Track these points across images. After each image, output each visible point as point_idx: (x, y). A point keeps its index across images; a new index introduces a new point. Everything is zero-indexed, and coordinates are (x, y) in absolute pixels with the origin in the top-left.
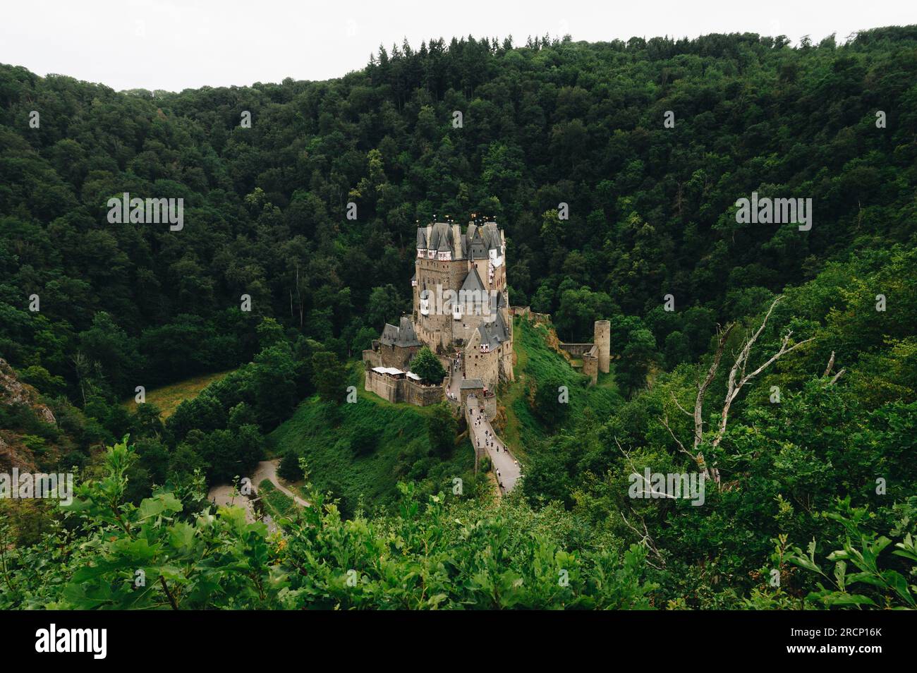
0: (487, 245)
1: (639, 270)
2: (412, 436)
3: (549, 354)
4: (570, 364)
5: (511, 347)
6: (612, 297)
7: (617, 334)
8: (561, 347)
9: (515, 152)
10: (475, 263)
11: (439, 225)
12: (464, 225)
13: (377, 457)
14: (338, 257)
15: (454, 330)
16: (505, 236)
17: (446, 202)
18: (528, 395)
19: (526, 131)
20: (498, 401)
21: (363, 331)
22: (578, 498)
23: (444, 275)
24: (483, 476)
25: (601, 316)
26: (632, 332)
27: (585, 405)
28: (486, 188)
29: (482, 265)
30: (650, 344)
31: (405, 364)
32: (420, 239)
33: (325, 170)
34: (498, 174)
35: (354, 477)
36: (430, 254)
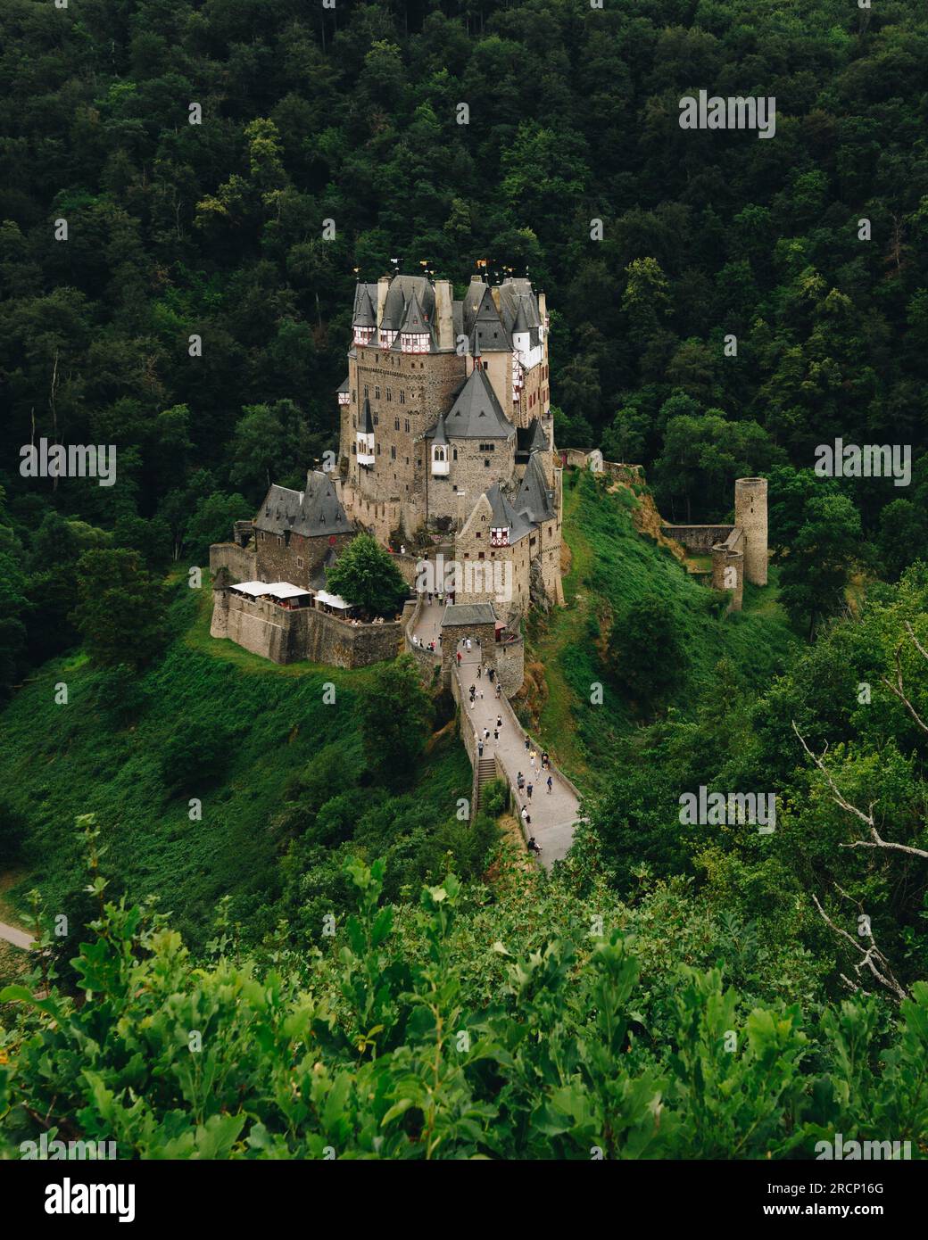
0: (510, 324)
1: (822, 379)
2: (322, 740)
3: (640, 547)
4: (685, 568)
5: (557, 533)
6: (769, 430)
7: (781, 505)
8: (664, 532)
9: (571, 144)
10: (483, 360)
11: (403, 281)
12: (460, 283)
13: (227, 797)
14: (163, 337)
15: (433, 497)
16: (549, 306)
17: (420, 234)
18: (594, 635)
19: (594, 105)
20: (527, 651)
21: (216, 502)
22: (711, 866)
23: (413, 383)
24: (489, 825)
25: (748, 470)
26: (812, 501)
27: (719, 655)
28: (509, 211)
29: (497, 365)
30: (849, 524)
31: (314, 574)
32: (360, 307)
33: (141, 151)
34: (534, 185)
35: (162, 851)
36: (384, 338)
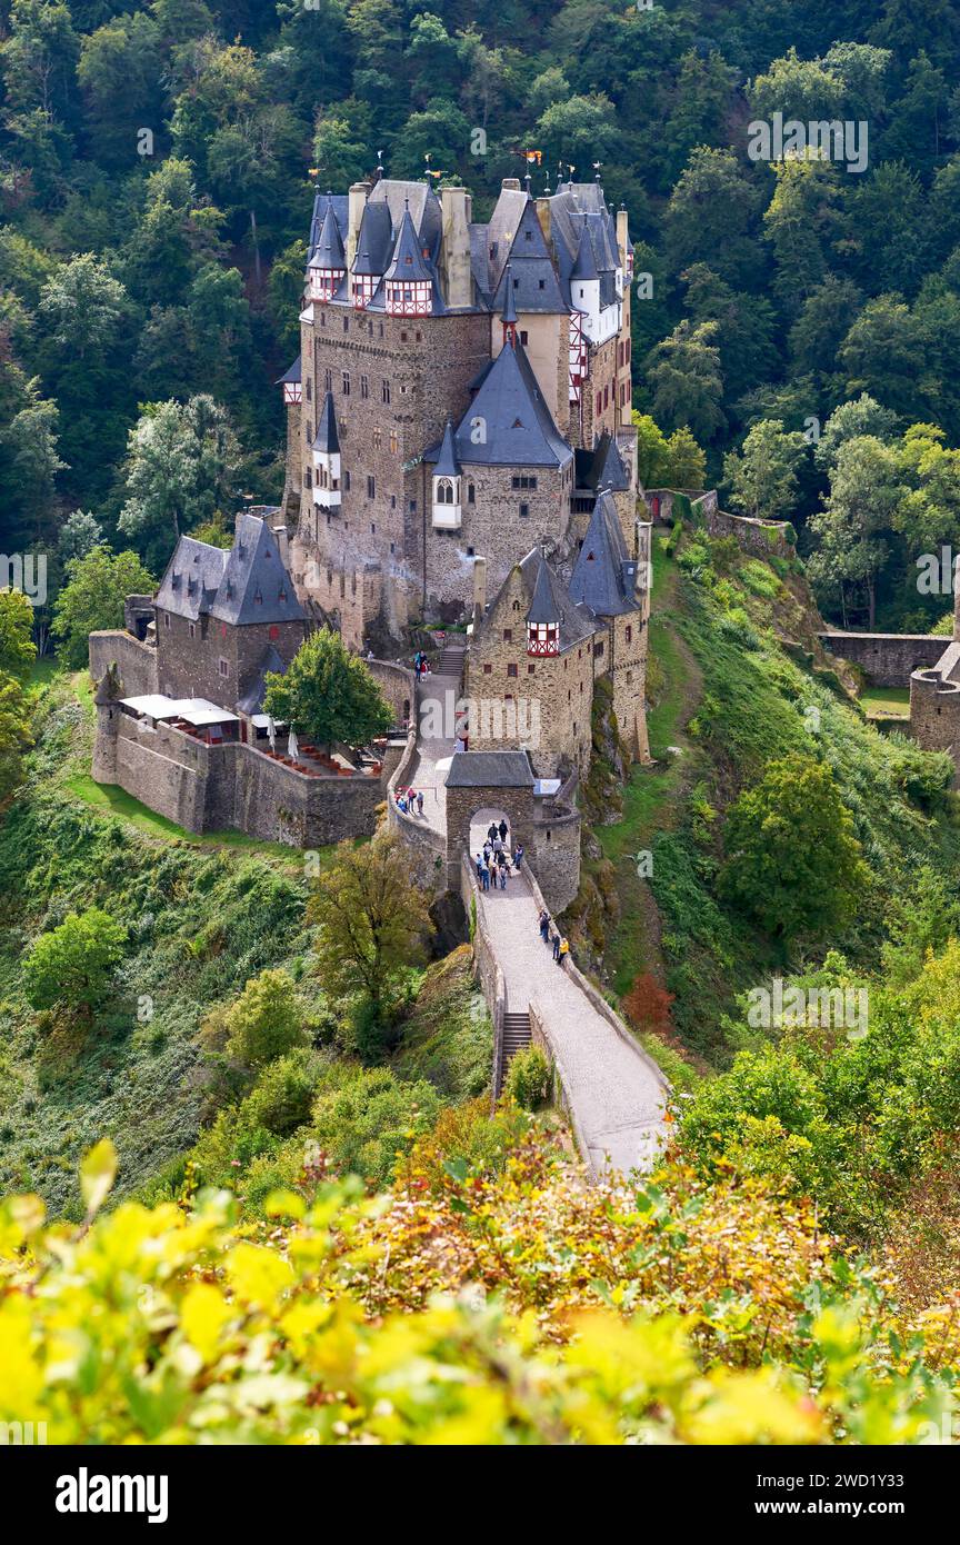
0: (567, 265)
4: (861, 710)
8: (829, 645)
10: (519, 328)
11: (391, 189)
12: (483, 190)
15: (435, 566)
16: (634, 234)
20: (587, 839)
23: (405, 368)
29: (544, 336)
31: (245, 687)
32: (321, 235)
36: (357, 289)
